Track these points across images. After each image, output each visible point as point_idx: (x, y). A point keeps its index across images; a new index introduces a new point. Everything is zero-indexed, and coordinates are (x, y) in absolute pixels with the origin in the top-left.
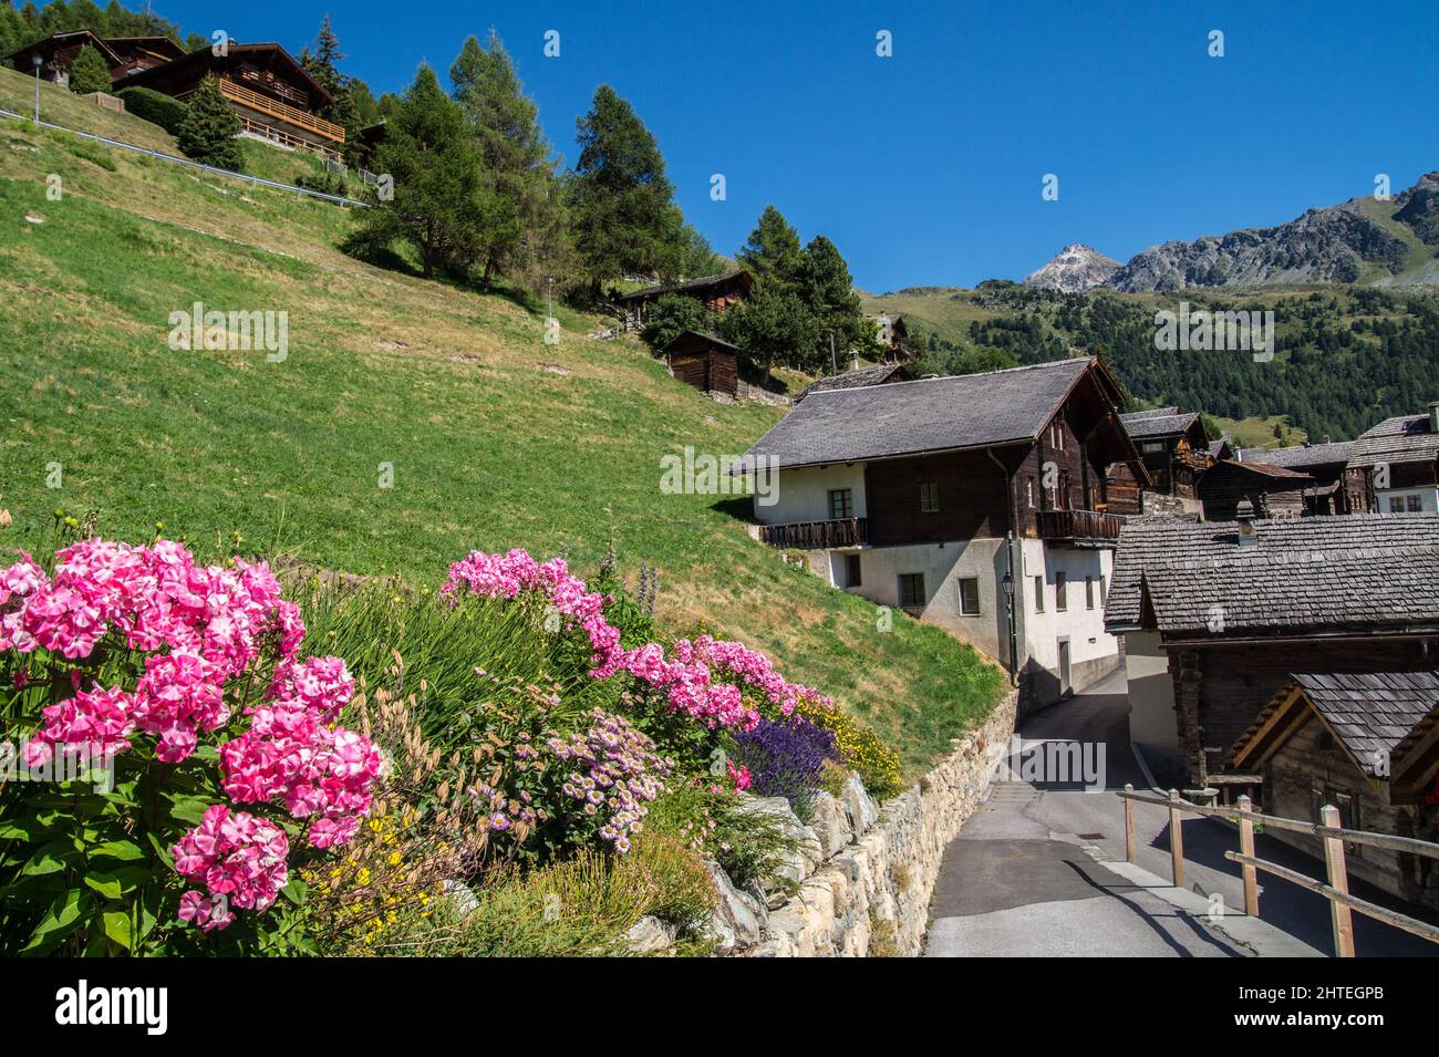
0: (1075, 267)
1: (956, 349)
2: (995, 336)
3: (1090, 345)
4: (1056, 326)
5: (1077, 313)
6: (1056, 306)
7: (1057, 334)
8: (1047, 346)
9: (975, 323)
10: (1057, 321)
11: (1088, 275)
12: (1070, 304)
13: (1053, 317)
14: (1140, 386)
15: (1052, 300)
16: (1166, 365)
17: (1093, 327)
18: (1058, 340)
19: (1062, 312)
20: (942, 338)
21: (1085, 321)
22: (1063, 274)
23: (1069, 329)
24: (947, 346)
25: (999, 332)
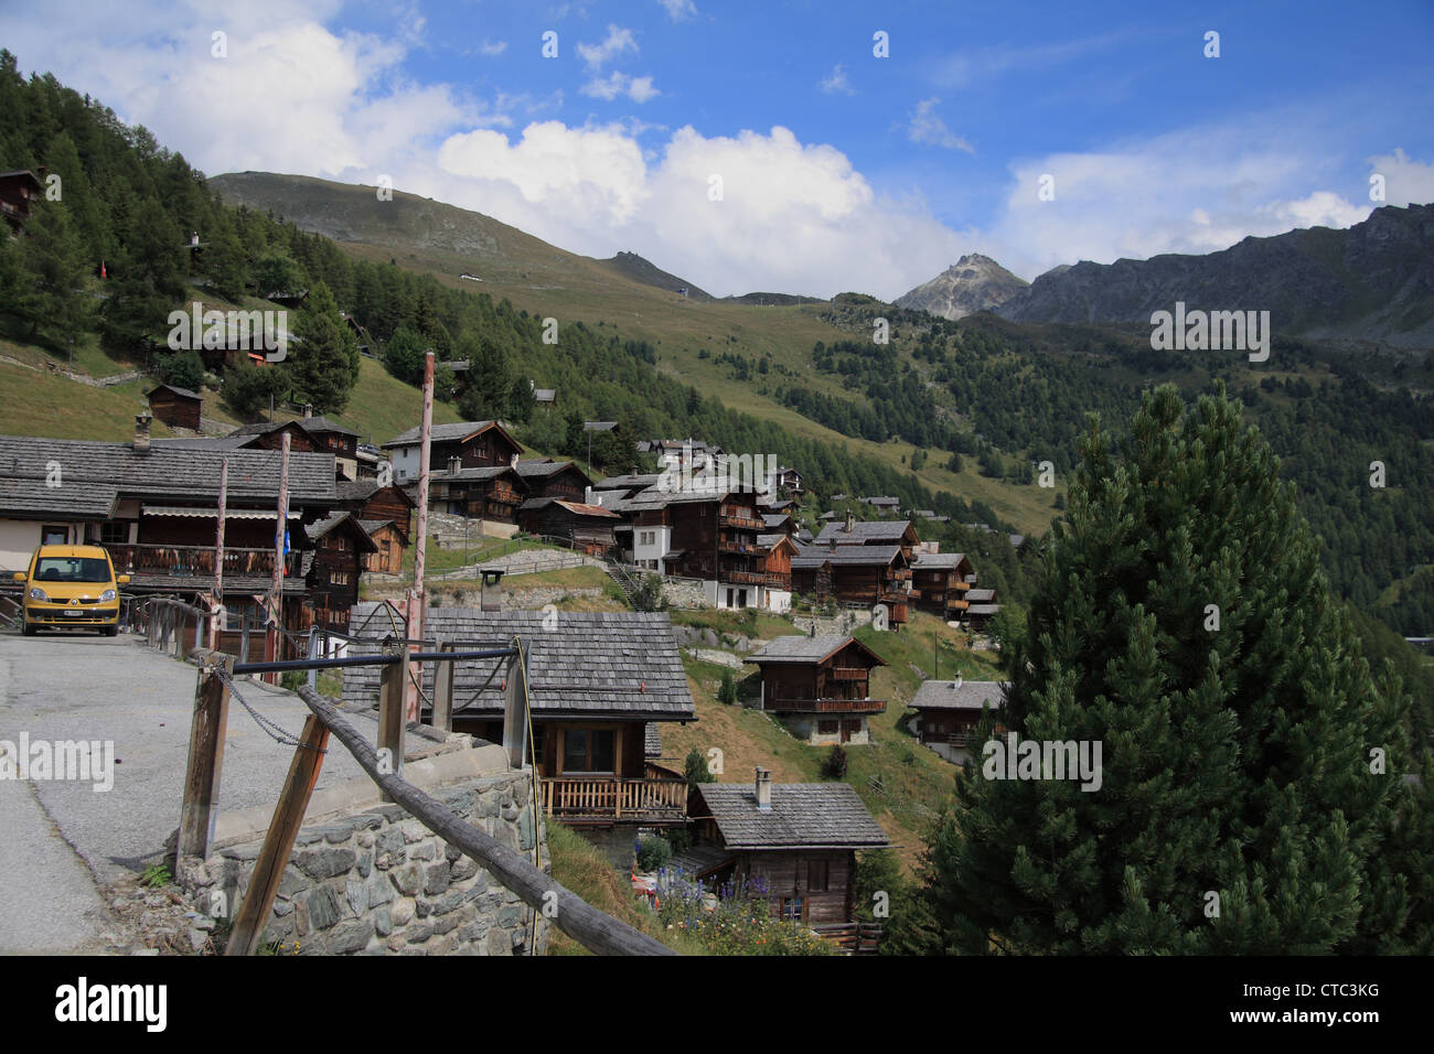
0: (972, 282)
1: (790, 374)
2: (841, 363)
3: (951, 381)
4: (916, 355)
5: (943, 343)
6: (918, 332)
7: (915, 365)
8: (900, 379)
9: (819, 343)
10: (916, 350)
11: (986, 295)
12: (936, 330)
13: (913, 345)
14: (1003, 434)
15: (915, 323)
16: (1037, 411)
17: (958, 360)
18: (915, 372)
19: (924, 339)
20: (778, 360)
21: (951, 352)
22: (956, 290)
23: (931, 361)
24: (781, 369)
25: (846, 357)
